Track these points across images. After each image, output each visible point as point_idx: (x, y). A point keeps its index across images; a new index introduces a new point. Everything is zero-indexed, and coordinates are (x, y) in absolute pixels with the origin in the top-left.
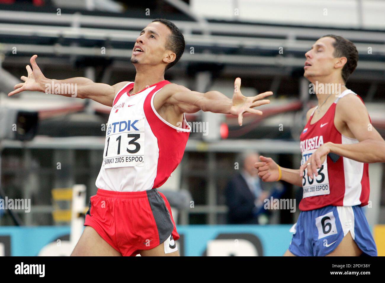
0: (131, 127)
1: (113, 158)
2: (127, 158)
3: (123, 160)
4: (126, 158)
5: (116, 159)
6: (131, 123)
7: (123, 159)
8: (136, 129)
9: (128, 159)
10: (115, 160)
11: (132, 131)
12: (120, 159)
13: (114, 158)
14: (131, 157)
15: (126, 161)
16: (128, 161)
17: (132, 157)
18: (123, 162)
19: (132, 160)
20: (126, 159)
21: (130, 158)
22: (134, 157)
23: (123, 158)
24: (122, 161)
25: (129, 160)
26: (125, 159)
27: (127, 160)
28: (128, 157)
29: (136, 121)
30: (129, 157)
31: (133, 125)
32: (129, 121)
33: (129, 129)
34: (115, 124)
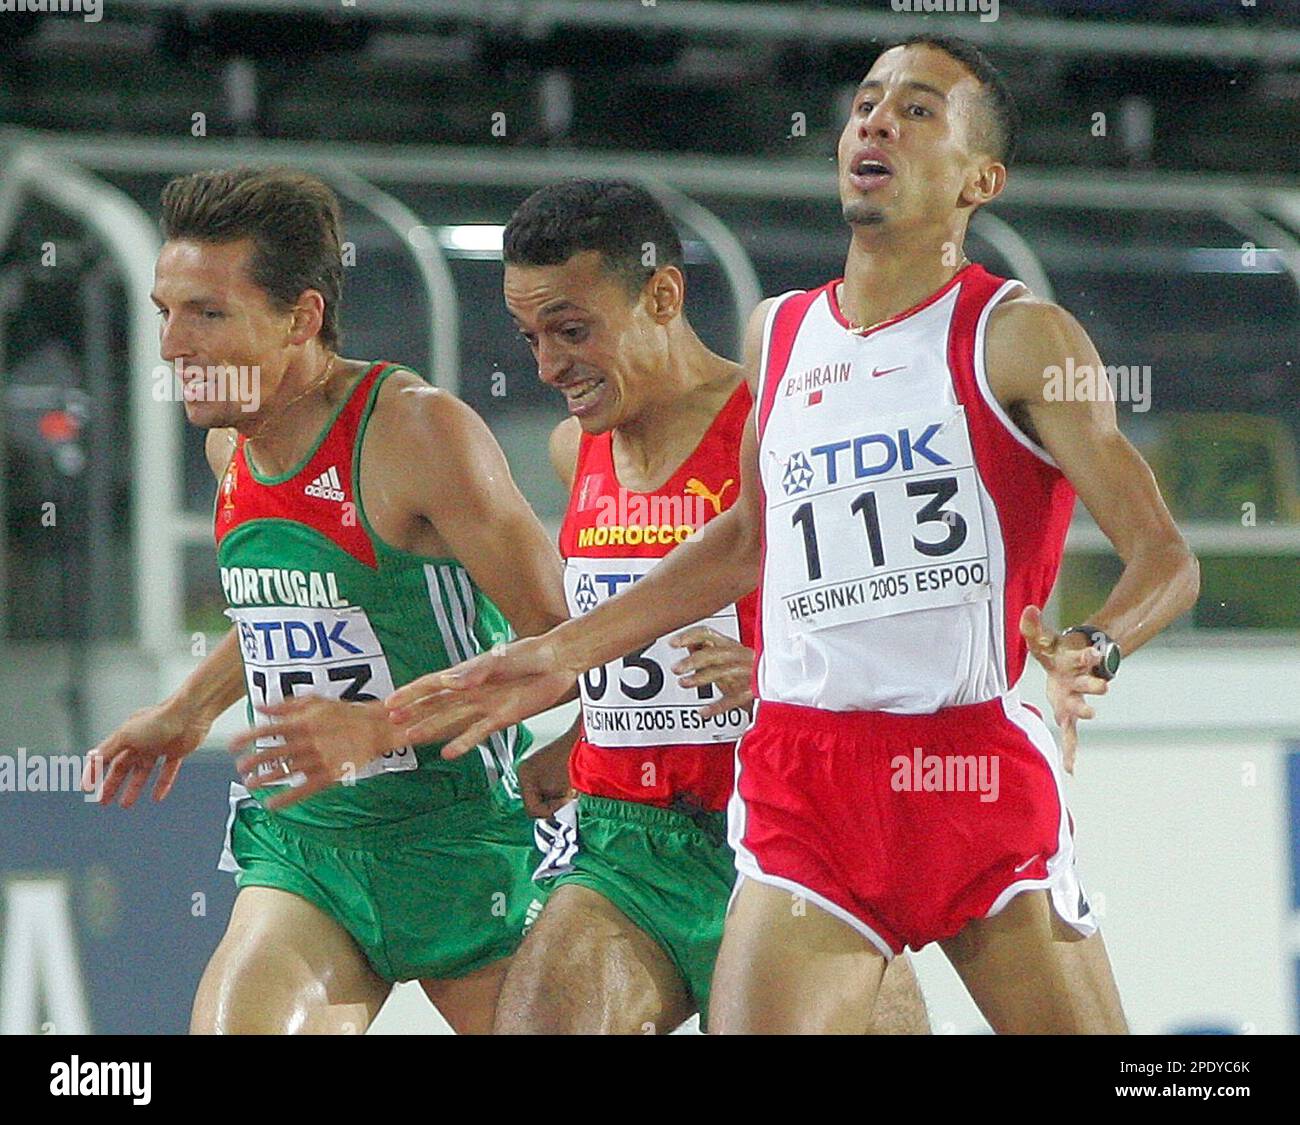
0: (916, 456)
2: (921, 578)
4: (918, 575)
5: (874, 586)
6: (913, 441)
7: (902, 580)
8: (938, 461)
9: (924, 581)
11: (924, 471)
14: (938, 569)
17: (943, 571)
19: (944, 581)
22: (947, 570)
23: (904, 576)
24: (903, 588)
25: (929, 583)
27: (922, 585)
28: (923, 574)
29: (932, 430)
31: (921, 446)
32: (904, 435)
33: (908, 465)
34: (830, 451)
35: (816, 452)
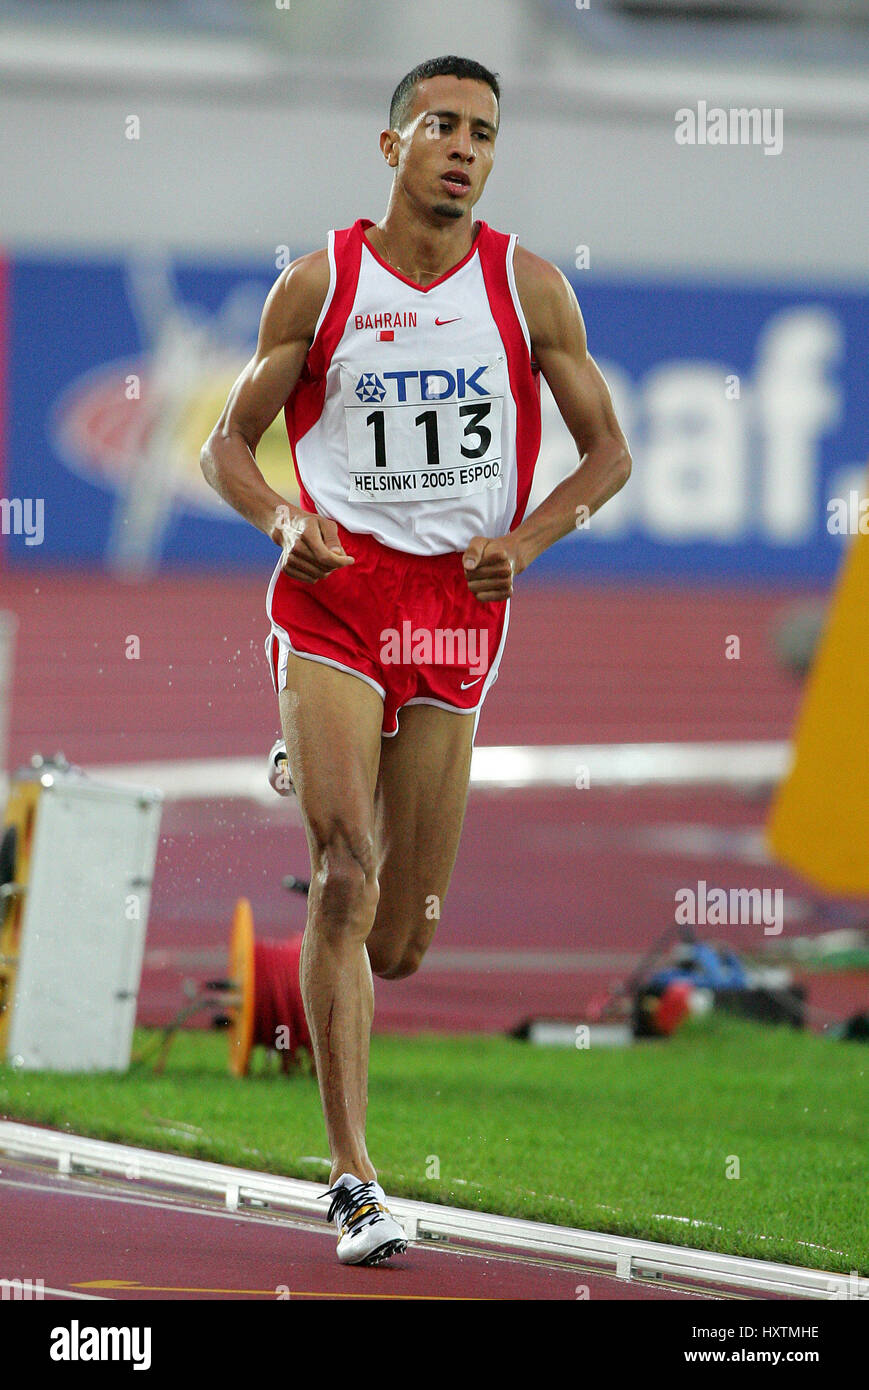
0: (468, 388)
1: (412, 475)
2: (464, 474)
3: (451, 478)
4: (462, 472)
5: (425, 477)
6: (467, 378)
7: (450, 476)
8: (482, 391)
9: (465, 476)
10: (421, 480)
11: (472, 397)
12: (442, 477)
13: (414, 473)
14: (474, 467)
15: (462, 483)
17: (476, 469)
18: (450, 485)
19: (477, 475)
20: (461, 477)
21: (471, 472)
22: (479, 468)
23: (452, 473)
25: (468, 478)
26: (456, 476)
27: (464, 480)
28: (465, 471)
29: (482, 370)
30: (468, 469)
31: (472, 382)
32: (461, 372)
33: (462, 394)
34: (401, 377)
35: (387, 376)
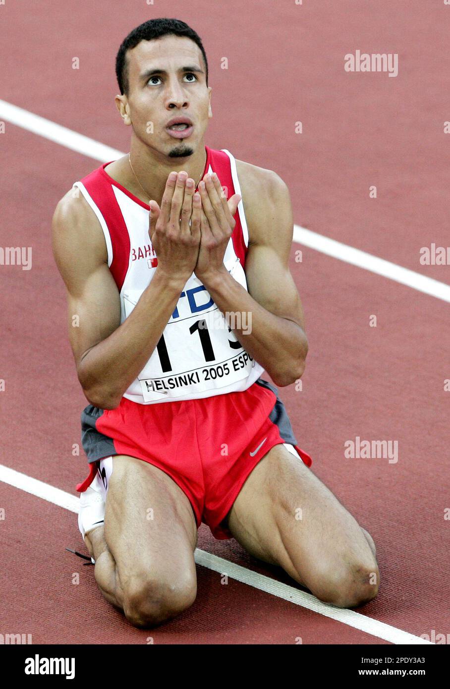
1: (194, 372)
3: (227, 369)
10: (202, 376)
12: (219, 370)
13: (196, 371)
15: (236, 370)
16: (239, 369)
18: (227, 374)
20: (235, 366)
21: (241, 360)
26: (230, 366)
30: (237, 358)
